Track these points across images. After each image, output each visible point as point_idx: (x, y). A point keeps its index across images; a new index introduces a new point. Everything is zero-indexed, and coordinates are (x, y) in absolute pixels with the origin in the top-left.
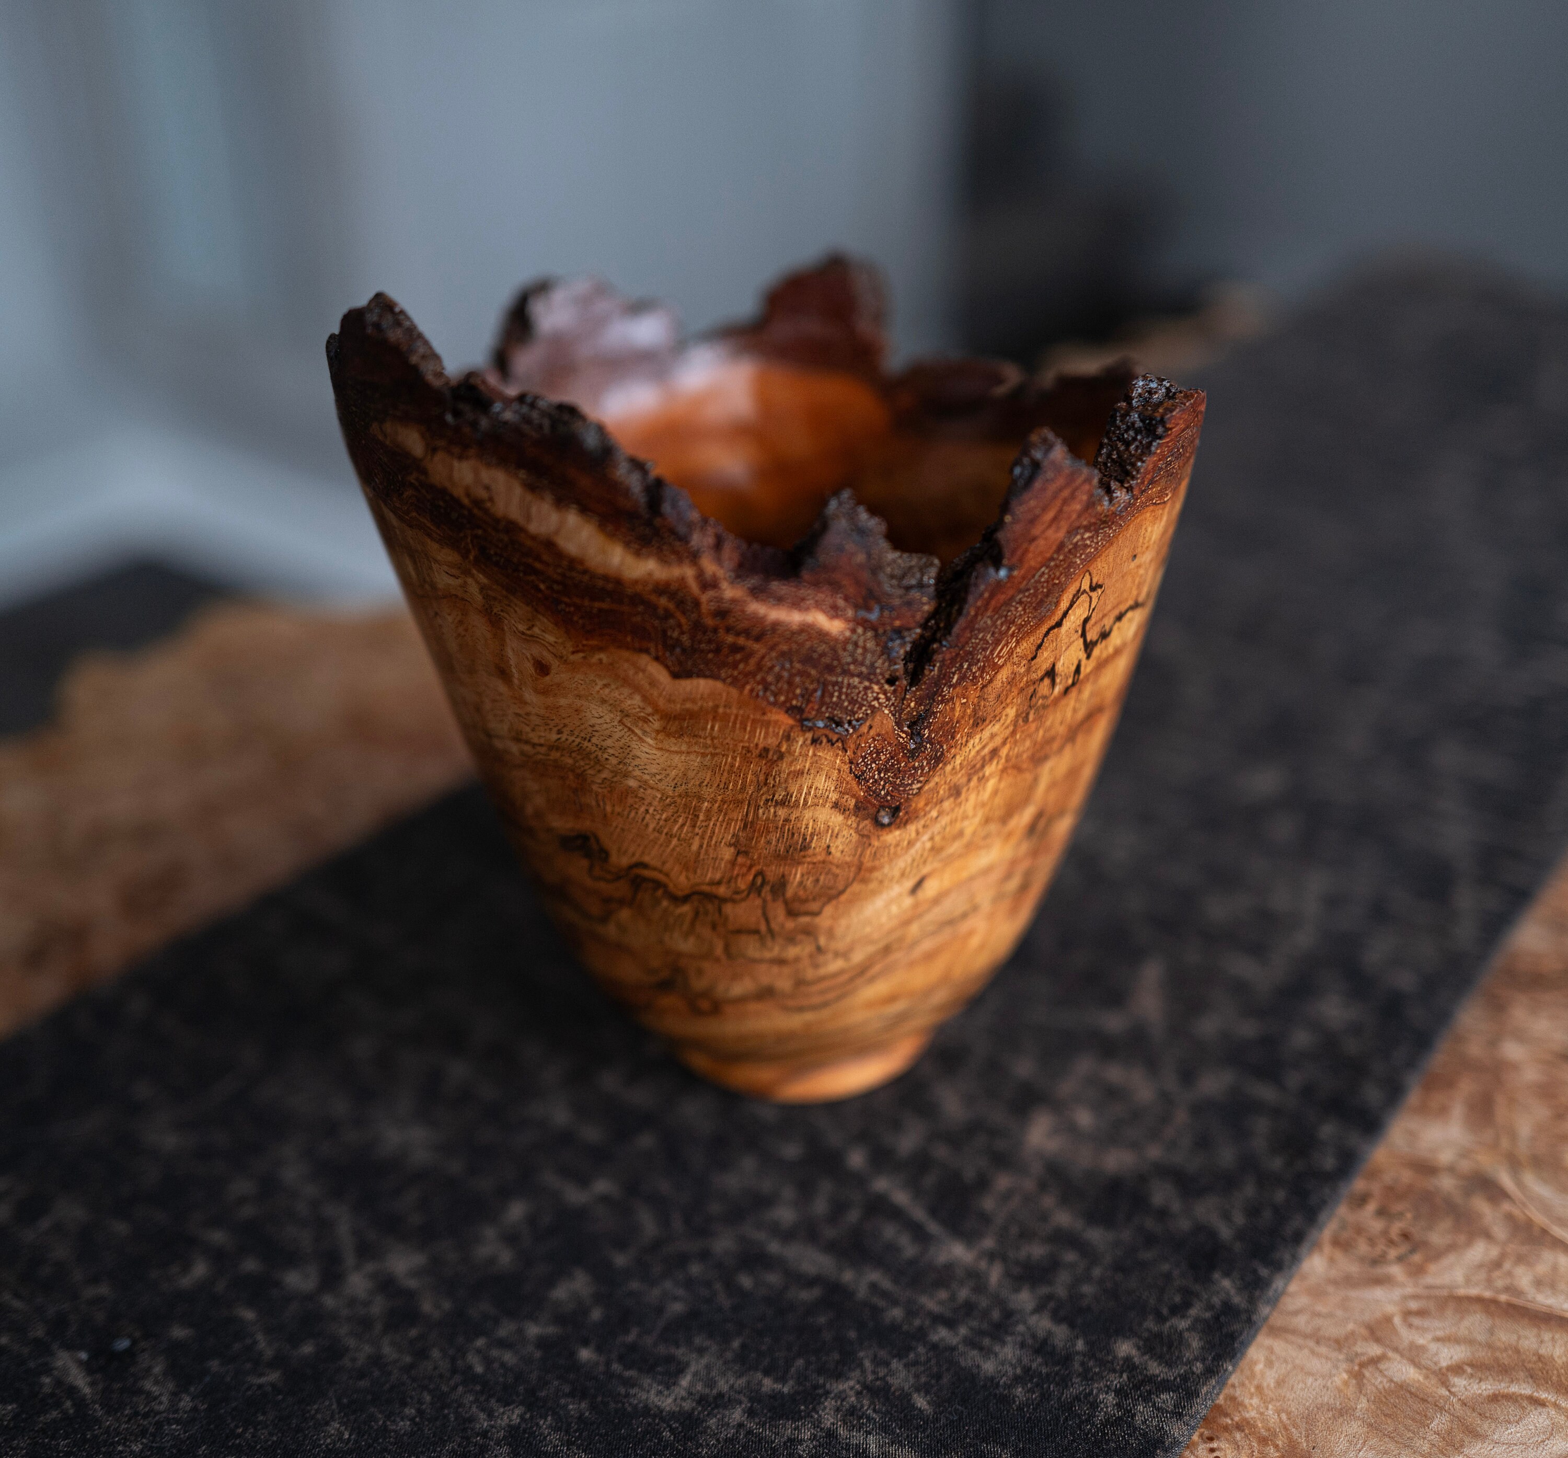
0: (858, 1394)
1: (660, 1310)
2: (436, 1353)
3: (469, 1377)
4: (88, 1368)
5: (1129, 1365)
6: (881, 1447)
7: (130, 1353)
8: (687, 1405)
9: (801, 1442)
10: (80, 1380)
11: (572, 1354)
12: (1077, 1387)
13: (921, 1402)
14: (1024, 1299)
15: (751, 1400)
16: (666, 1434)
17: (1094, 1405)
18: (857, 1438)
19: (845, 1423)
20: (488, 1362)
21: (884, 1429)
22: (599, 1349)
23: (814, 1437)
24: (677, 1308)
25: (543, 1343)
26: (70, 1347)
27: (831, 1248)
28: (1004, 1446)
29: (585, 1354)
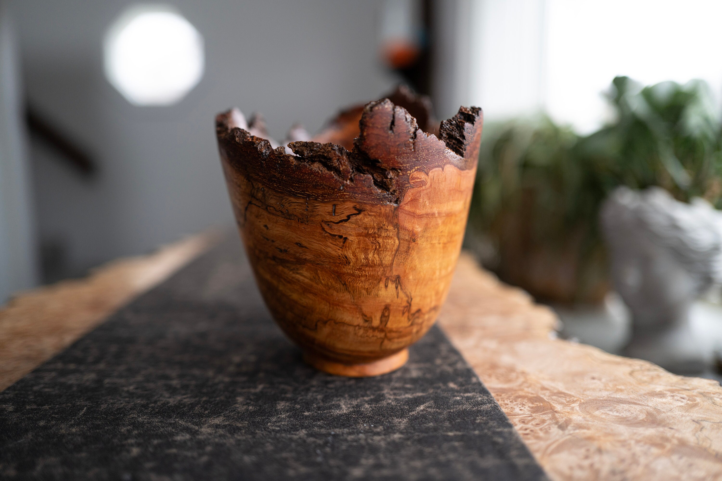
1: (316, 399)
2: (258, 432)
11: (303, 415)
15: (366, 402)
16: (354, 416)
19: (396, 396)
22: (309, 411)
23: (393, 401)
24: (320, 396)
25: (289, 417)
29: (306, 413)
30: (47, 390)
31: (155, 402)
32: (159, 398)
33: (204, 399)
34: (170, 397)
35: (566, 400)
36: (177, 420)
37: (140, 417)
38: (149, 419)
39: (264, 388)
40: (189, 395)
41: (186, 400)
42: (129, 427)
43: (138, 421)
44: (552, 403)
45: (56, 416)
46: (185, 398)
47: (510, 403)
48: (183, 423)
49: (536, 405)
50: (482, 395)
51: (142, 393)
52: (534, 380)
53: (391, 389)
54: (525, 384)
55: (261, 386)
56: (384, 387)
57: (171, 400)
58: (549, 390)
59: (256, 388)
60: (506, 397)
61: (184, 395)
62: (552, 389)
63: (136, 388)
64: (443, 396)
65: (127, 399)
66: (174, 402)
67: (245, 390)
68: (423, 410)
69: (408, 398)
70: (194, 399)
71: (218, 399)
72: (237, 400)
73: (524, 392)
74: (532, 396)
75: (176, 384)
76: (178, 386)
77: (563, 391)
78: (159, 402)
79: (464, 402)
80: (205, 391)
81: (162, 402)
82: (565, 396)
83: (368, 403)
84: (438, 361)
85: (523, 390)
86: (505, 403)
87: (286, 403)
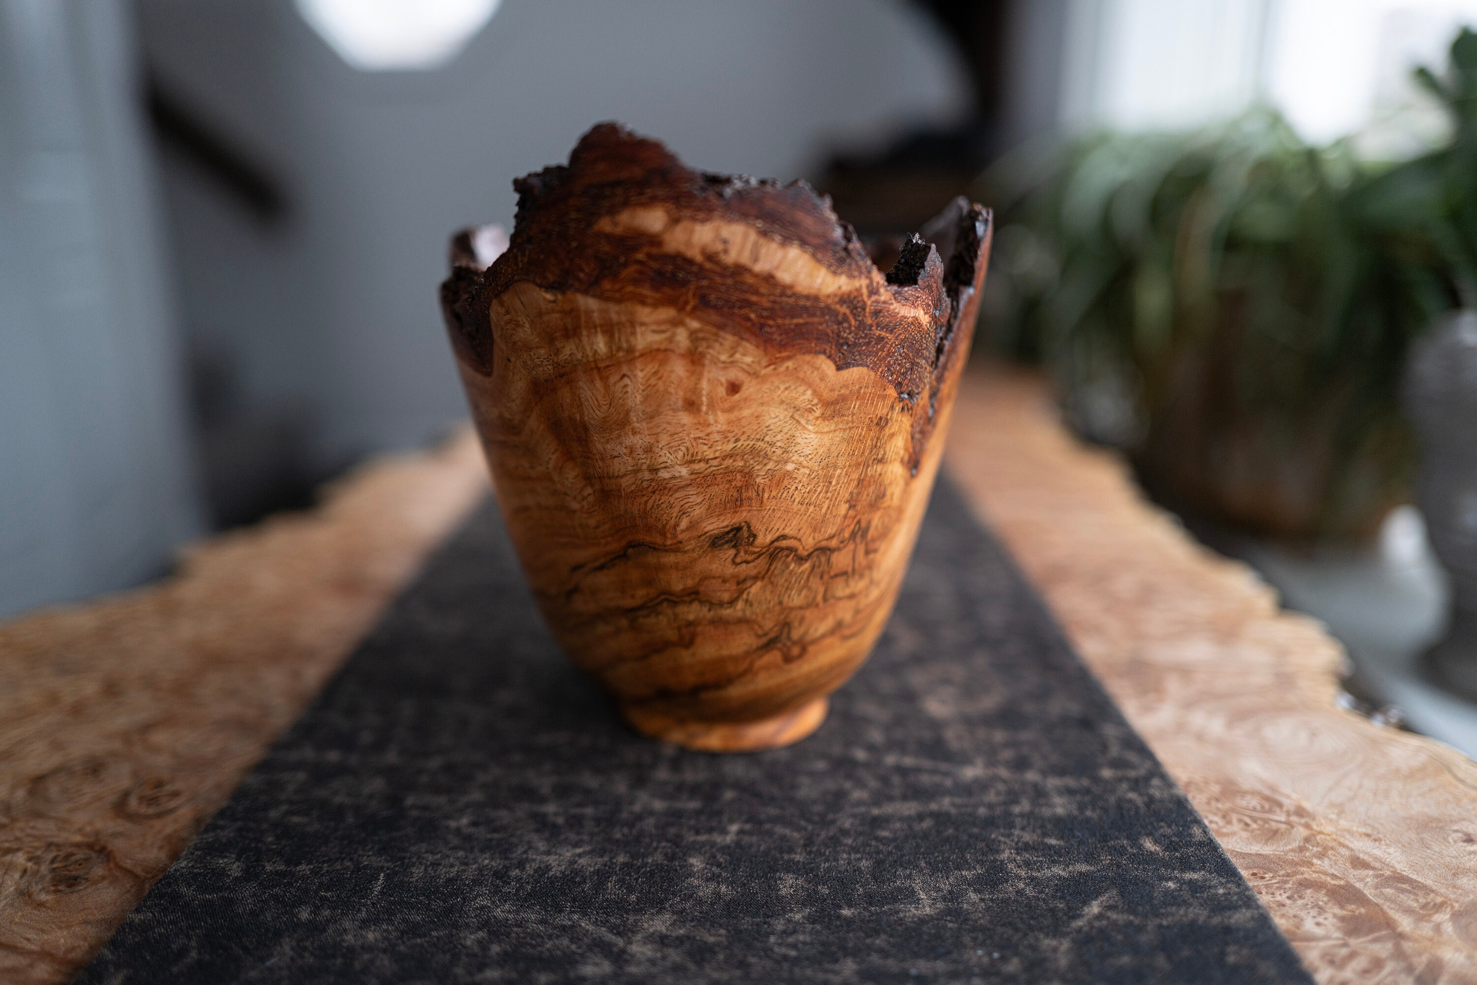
0: (1018, 853)
1: (857, 869)
2: (752, 960)
3: (793, 960)
5: (1119, 778)
6: (1064, 870)
8: (940, 905)
11: (839, 917)
12: (1112, 799)
13: (1053, 842)
14: (1031, 776)
15: (969, 885)
16: (950, 925)
17: (1130, 801)
18: (1048, 873)
19: (1031, 869)
20: (794, 946)
21: (1054, 861)
22: (850, 906)
23: (1027, 885)
24: (866, 863)
25: (811, 919)
27: (905, 798)
29: (846, 912)
30: (296, 819)
31: (521, 865)
32: (526, 852)
33: (621, 859)
34: (548, 853)
35: (1417, 901)
36: (576, 917)
37: (497, 907)
38: (517, 912)
39: (741, 832)
40: (587, 848)
41: (582, 861)
42: (481, 934)
43: (495, 917)
44: (1385, 907)
45: (329, 894)
46: (580, 856)
47: (1288, 902)
48: (590, 928)
49: (1349, 913)
50: (1224, 880)
51: (489, 836)
52: (1329, 835)
53: (1017, 849)
54: (1311, 848)
55: (734, 828)
56: (999, 841)
57: (552, 860)
58: (1373, 868)
59: (724, 832)
60: (1275, 883)
61: (576, 845)
62: (1377, 865)
63: (475, 824)
64: (1136, 876)
65: (461, 853)
66: (559, 865)
67: (702, 838)
68: (1100, 917)
69: (1060, 878)
70: (599, 860)
71: (650, 861)
72: (692, 865)
73: (1314, 872)
74: (1335, 885)
75: (556, 814)
76: (560, 821)
77: (1404, 873)
78: (528, 866)
79: (1189, 899)
80: (618, 836)
81: (535, 865)
82: (1413, 888)
83: (975, 889)
84: (1107, 773)
85: (1310, 864)
86: (1278, 901)
87: (796, 879)
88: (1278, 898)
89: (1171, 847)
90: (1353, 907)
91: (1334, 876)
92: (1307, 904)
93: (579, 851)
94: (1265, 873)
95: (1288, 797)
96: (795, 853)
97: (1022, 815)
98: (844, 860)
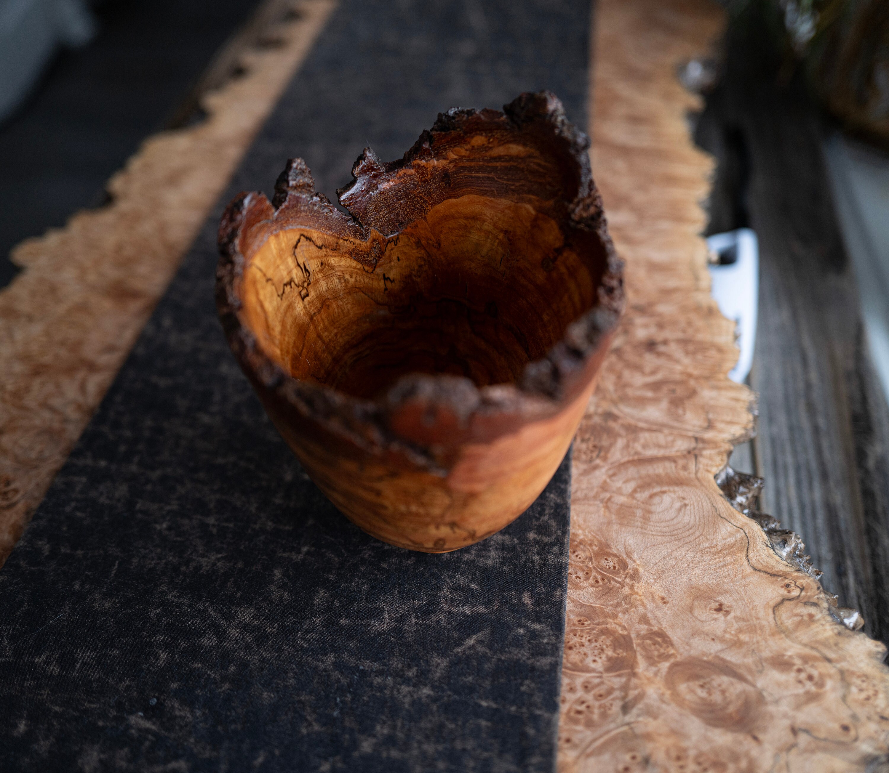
0: (451, 592)
1: (360, 591)
2: (285, 647)
3: (305, 651)
4: (147, 717)
5: (537, 542)
6: (470, 609)
7: (160, 704)
8: (393, 624)
9: (441, 620)
10: (147, 725)
11: (338, 624)
12: (524, 558)
13: (474, 586)
15: (414, 612)
16: (392, 639)
17: (533, 562)
18: (460, 610)
19: (452, 606)
20: (308, 641)
21: (467, 602)
22: (346, 617)
23: (445, 617)
24: (365, 587)
25: (323, 624)
26: (132, 713)
28: (511, 590)
29: (343, 621)
30: (79, 514)
31: (187, 564)
33: (240, 565)
34: (203, 556)
36: (207, 604)
37: (170, 592)
38: (179, 597)
39: (308, 553)
40: (224, 554)
41: (219, 564)
42: (159, 610)
43: (168, 599)
44: (638, 655)
45: (90, 573)
46: (219, 560)
47: (587, 644)
48: (213, 613)
49: (616, 655)
50: (551, 633)
51: (175, 539)
52: (640, 596)
53: (452, 589)
54: (624, 604)
55: (305, 549)
56: (445, 581)
57: (203, 561)
58: (649, 624)
59: (299, 552)
60: (588, 629)
61: (219, 552)
62: (653, 622)
63: (169, 528)
64: (507, 621)
65: (159, 550)
66: (207, 566)
67: (286, 555)
68: (473, 647)
69: (466, 615)
70: (228, 564)
71: (254, 569)
72: (275, 575)
73: (615, 623)
74: (620, 634)
75: (214, 525)
76: (214, 531)
77: (665, 630)
78: (191, 564)
79: (525, 644)
80: (242, 547)
81: (194, 564)
82: (663, 642)
83: (416, 615)
84: (531, 536)
85: (615, 616)
86: (582, 642)
87: (326, 593)
88: (583, 640)
89: (537, 603)
90: (620, 651)
91: (624, 628)
92: (596, 646)
93: (220, 556)
94: (586, 621)
95: (635, 562)
96: (331, 574)
97: (467, 563)
98: (355, 582)
